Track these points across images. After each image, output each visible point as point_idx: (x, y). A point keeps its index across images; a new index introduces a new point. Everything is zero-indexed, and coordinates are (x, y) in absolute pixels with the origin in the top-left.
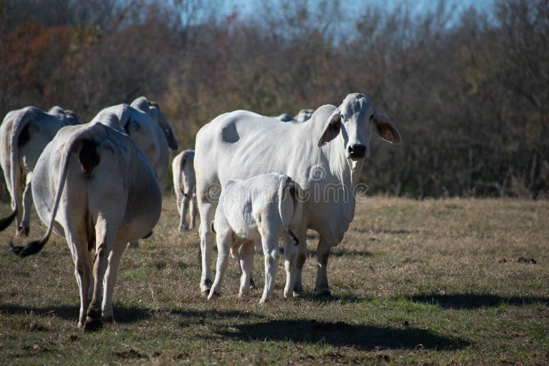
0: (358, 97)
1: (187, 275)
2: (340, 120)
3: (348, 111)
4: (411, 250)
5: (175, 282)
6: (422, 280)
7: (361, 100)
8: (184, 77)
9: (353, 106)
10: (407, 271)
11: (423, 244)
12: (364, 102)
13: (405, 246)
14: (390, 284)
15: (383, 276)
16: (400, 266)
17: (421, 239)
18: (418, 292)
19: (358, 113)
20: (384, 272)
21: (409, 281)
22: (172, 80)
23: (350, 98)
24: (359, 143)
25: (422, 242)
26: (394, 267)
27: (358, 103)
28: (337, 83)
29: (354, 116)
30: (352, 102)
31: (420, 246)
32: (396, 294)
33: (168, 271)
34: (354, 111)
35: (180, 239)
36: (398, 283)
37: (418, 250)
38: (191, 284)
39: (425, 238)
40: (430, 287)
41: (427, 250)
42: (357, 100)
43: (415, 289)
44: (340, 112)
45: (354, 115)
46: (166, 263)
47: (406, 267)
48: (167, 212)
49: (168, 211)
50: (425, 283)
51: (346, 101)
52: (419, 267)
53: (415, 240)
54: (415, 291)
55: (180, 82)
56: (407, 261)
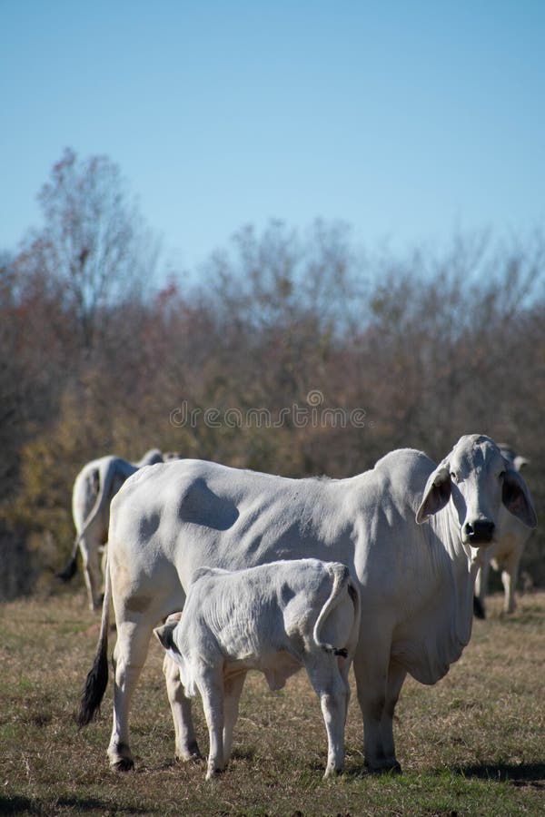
0: (479, 441)
1: (86, 737)
2: (449, 478)
3: (462, 465)
4: (465, 687)
5: (65, 750)
6: (481, 739)
7: (483, 446)
8: (88, 392)
9: (470, 457)
10: (456, 724)
11: (484, 674)
12: (488, 450)
13: (454, 679)
14: (427, 747)
15: (416, 733)
16: (445, 715)
17: (480, 667)
18: (474, 760)
19: (479, 469)
20: (418, 726)
21: (460, 740)
22: (68, 398)
23: (464, 443)
24: (483, 518)
25: (482, 670)
26: (436, 717)
27: (479, 451)
28: (342, 400)
29: (472, 474)
30: (469, 449)
31: (479, 678)
32: (438, 763)
33: (55, 729)
34: (472, 465)
35: (76, 673)
36: (441, 744)
37: (476, 684)
38: (92, 752)
39: (488, 664)
40: (494, 751)
41: (492, 687)
42: (476, 446)
43: (469, 755)
44: (449, 466)
45: (474, 471)
46: (51, 718)
47: (455, 716)
48: (56, 625)
49: (58, 623)
50: (486, 744)
51: (458, 449)
52: (477, 716)
53: (470, 668)
54: (469, 758)
55: (82, 402)
56: (457, 705)
